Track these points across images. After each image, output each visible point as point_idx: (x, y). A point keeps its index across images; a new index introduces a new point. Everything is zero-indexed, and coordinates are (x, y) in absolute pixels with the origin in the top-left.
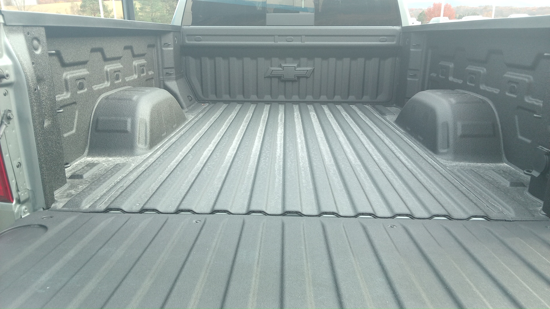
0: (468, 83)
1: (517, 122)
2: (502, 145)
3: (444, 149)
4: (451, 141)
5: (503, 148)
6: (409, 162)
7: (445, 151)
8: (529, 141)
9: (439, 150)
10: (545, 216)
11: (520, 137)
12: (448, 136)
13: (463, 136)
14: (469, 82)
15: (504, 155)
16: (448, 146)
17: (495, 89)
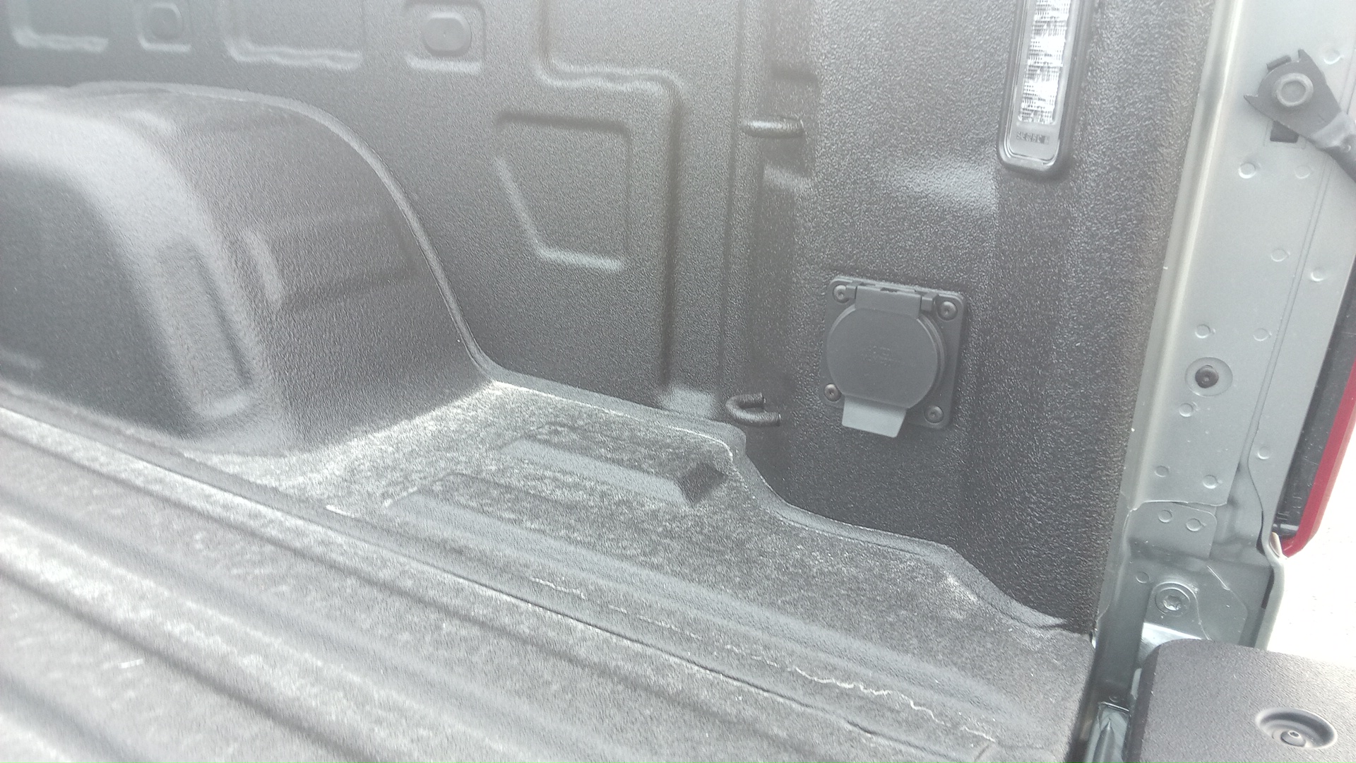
0: (145, 45)
1: (511, 188)
2: (454, 306)
3: (223, 393)
4: (250, 340)
5: (458, 318)
6: (84, 570)
7: (236, 404)
8: (610, 265)
9: (197, 409)
10: (1059, 631)
11: (549, 254)
12: (223, 320)
13: (298, 301)
14: (149, 40)
15: (472, 346)
16: (245, 377)
17: (332, 52)
